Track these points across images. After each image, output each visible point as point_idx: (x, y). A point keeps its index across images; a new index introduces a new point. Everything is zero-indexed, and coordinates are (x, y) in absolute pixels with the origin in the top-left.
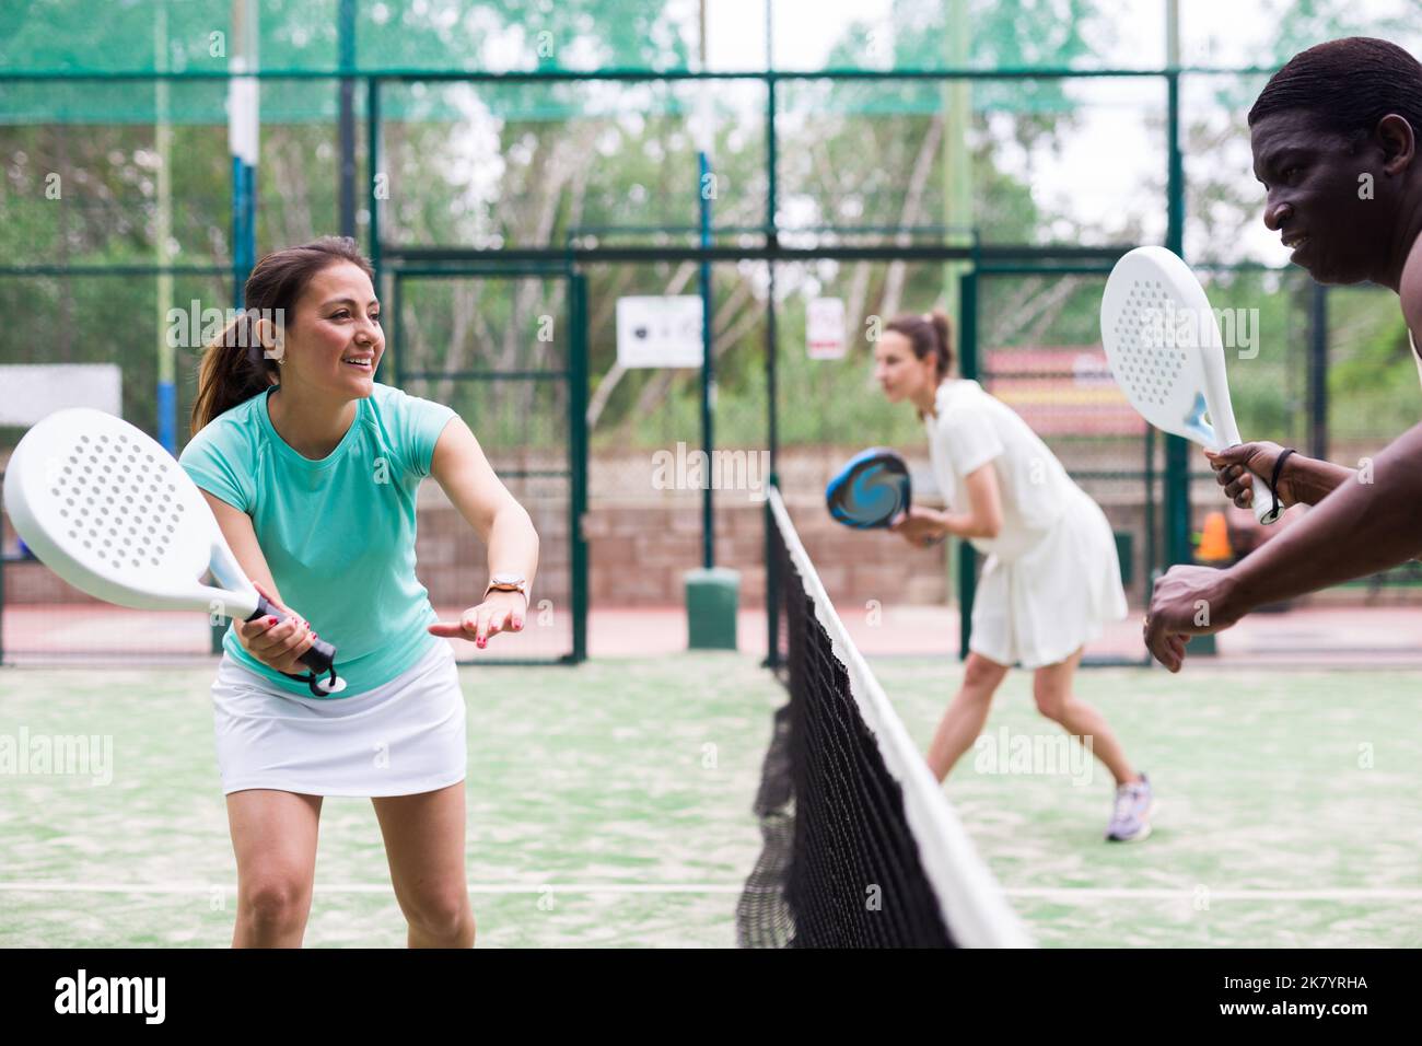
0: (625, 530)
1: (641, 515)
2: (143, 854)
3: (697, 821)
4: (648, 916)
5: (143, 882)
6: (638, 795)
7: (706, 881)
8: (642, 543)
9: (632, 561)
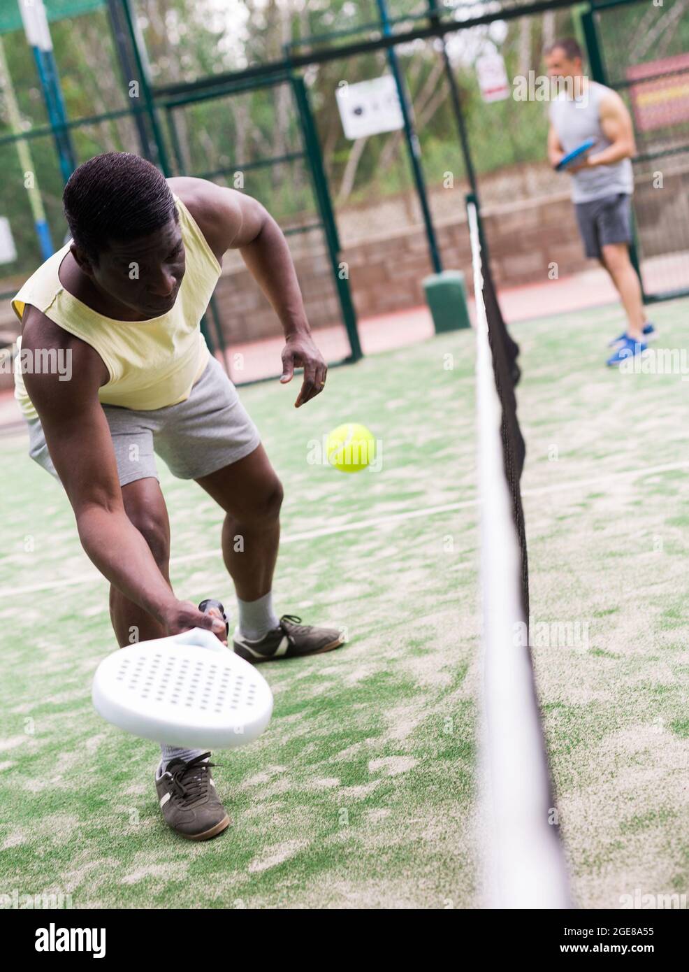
0: (377, 258)
1: (386, 245)
2: (63, 558)
3: (450, 458)
4: (419, 534)
5: (64, 578)
6: (407, 447)
7: (459, 500)
8: (391, 265)
9: (386, 279)
